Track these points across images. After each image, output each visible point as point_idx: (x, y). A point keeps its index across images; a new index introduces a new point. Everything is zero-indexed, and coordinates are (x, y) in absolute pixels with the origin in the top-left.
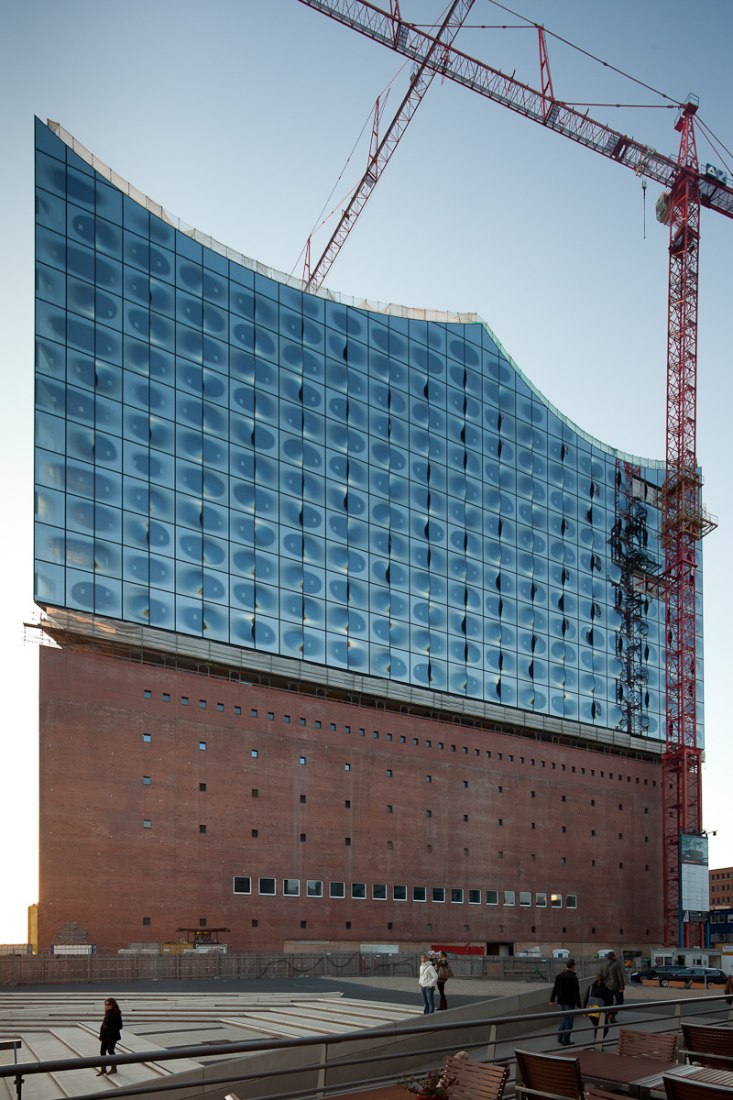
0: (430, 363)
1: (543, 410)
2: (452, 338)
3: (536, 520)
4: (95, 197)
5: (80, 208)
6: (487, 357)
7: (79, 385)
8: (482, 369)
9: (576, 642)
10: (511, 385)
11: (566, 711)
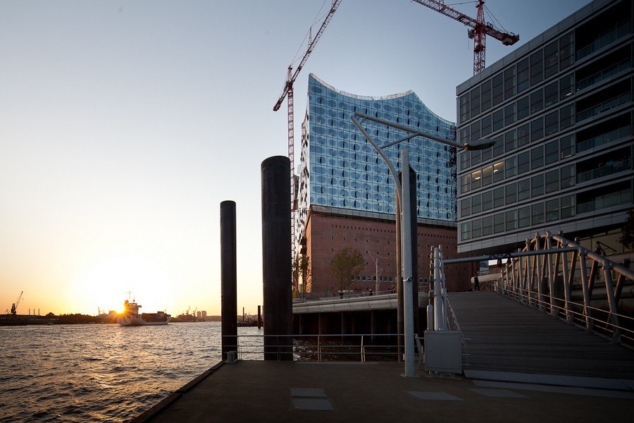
0: (399, 111)
1: (431, 116)
2: (405, 100)
3: (429, 154)
4: (320, 91)
5: (318, 95)
6: (415, 104)
7: (318, 144)
8: (413, 109)
9: (442, 193)
10: (422, 111)
11: (439, 217)
